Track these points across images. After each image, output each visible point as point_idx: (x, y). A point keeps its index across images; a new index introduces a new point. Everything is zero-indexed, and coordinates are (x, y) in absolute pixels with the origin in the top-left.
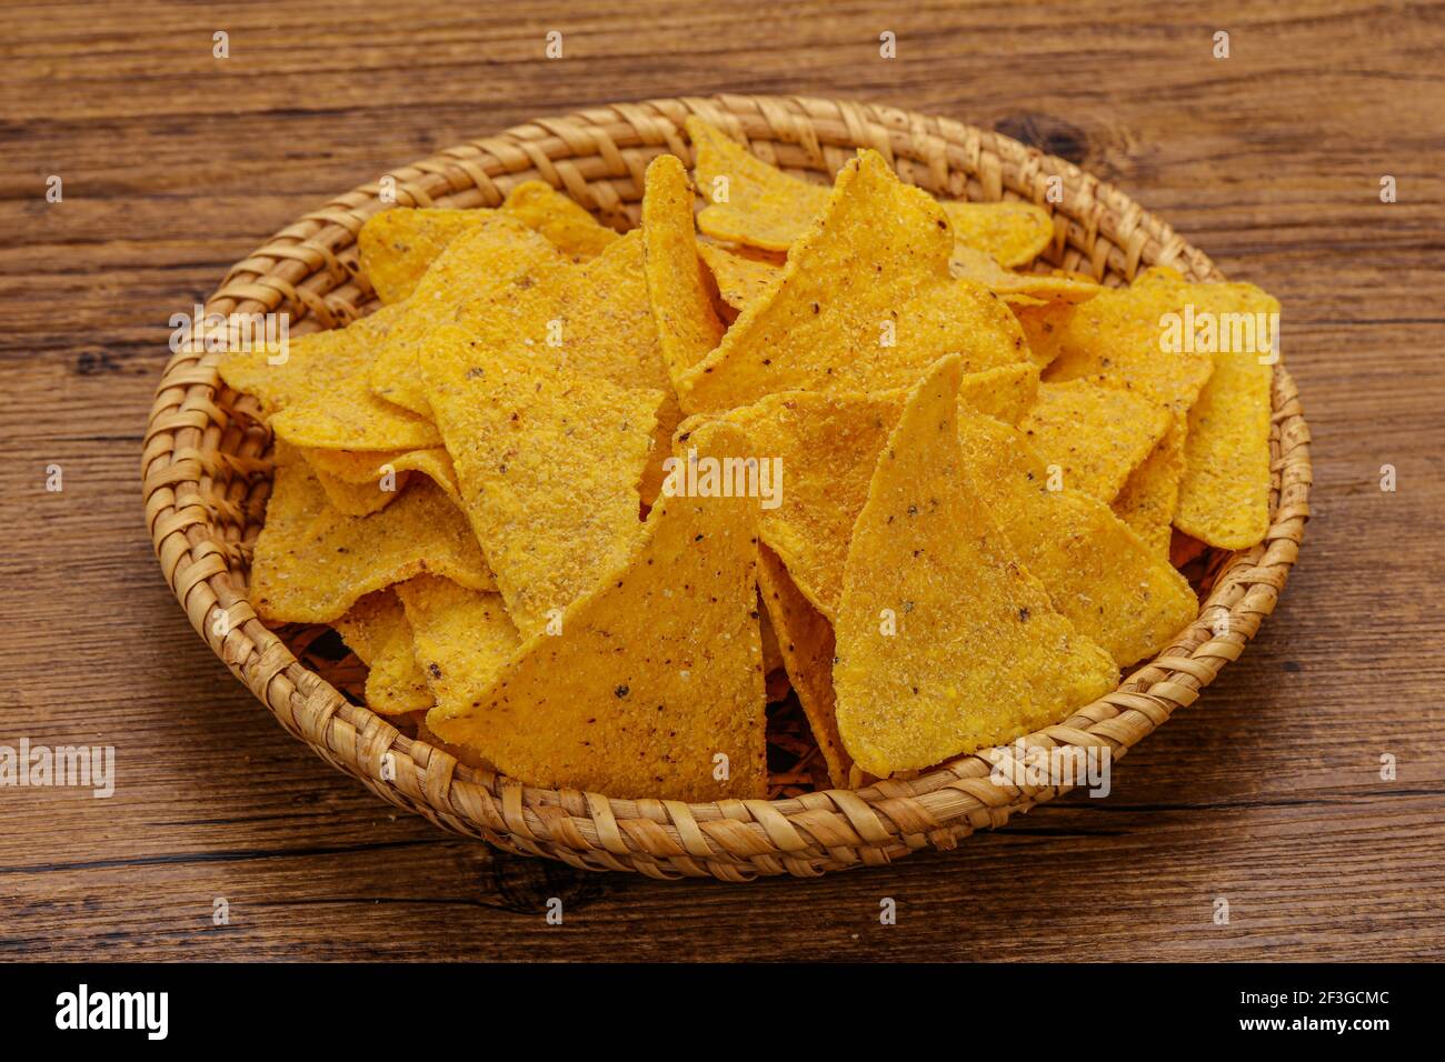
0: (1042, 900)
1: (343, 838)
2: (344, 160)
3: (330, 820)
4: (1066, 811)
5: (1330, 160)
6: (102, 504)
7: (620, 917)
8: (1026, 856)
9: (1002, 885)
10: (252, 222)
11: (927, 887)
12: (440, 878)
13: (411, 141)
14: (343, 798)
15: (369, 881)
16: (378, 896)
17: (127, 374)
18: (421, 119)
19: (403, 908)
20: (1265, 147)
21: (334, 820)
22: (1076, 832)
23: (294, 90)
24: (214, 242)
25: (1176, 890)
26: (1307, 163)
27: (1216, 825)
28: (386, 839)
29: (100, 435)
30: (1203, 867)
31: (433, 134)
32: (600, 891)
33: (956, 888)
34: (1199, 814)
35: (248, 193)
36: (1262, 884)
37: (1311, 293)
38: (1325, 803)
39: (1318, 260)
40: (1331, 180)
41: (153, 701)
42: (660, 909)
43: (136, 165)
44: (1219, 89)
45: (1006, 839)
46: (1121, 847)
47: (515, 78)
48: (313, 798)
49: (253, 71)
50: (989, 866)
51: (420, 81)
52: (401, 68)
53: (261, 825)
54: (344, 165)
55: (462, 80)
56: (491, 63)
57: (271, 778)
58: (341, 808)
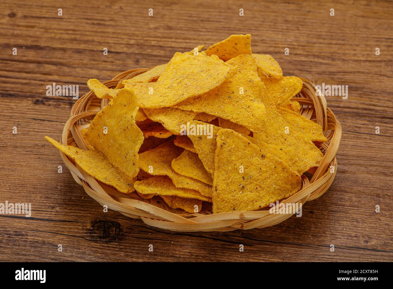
0: (226, 259)
1: (57, 218)
4: (240, 238)
5: (364, 94)
6: (29, 134)
7: (118, 247)
8: (226, 247)
9: (217, 253)
12: (76, 231)
13: (134, 61)
14: (60, 209)
15: (59, 229)
16: (60, 233)
17: (46, 105)
18: (138, 57)
19: (65, 237)
21: (56, 213)
24: (78, 78)
26: (358, 94)
27: (278, 247)
28: (67, 220)
29: (34, 118)
31: (140, 60)
33: (204, 252)
34: (275, 244)
35: (90, 68)
37: (348, 125)
39: (353, 116)
40: (362, 99)
41: (23, 180)
42: (128, 246)
43: (66, 59)
44: (341, 74)
45: (222, 243)
46: (251, 249)
47: (165, 50)
48: (53, 208)
49: (102, 41)
50: (216, 248)
51: (142, 48)
52: (138, 45)
53: (38, 212)
54: (116, 65)
55: (152, 49)
56: (160, 46)
57: (44, 202)
58: (59, 211)
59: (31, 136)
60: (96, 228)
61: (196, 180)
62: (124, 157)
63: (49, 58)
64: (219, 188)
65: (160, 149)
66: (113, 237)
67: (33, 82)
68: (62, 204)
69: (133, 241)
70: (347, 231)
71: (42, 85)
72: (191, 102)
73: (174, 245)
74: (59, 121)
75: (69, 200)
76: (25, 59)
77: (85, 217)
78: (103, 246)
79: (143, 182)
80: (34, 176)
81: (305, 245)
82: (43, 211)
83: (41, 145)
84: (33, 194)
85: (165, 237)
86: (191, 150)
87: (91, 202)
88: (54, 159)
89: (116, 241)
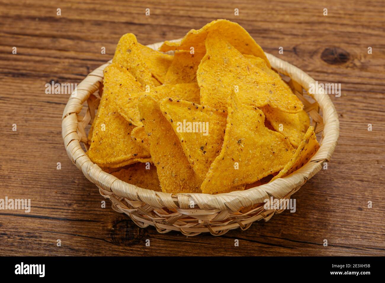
1: (74, 217)
3: (72, 212)
4: (280, 240)
6: (43, 119)
7: (143, 250)
8: (264, 250)
12: (96, 231)
13: (160, 34)
14: (78, 206)
15: (77, 230)
16: (78, 234)
18: (165, 29)
19: (83, 238)
22: (280, 246)
23: (134, 18)
28: (86, 219)
29: (48, 101)
31: (167, 33)
32: (139, 242)
34: (318, 246)
38: (357, 249)
41: (37, 173)
42: (155, 249)
43: (84, 32)
45: (260, 245)
47: (195, 21)
48: (70, 205)
49: (124, 11)
50: (252, 252)
51: (168, 19)
52: (164, 15)
53: (53, 210)
55: (180, 20)
57: (60, 198)
58: (77, 209)
59: (45, 122)
60: (118, 228)
63: (66, 31)
66: (137, 238)
67: (47, 59)
68: (80, 201)
69: (159, 243)
71: (57, 63)
75: (87, 196)
76: (38, 32)
77: (105, 215)
78: (126, 249)
80: (48, 168)
81: (353, 247)
82: (58, 209)
83: (56, 132)
84: (47, 190)
89: (140, 243)
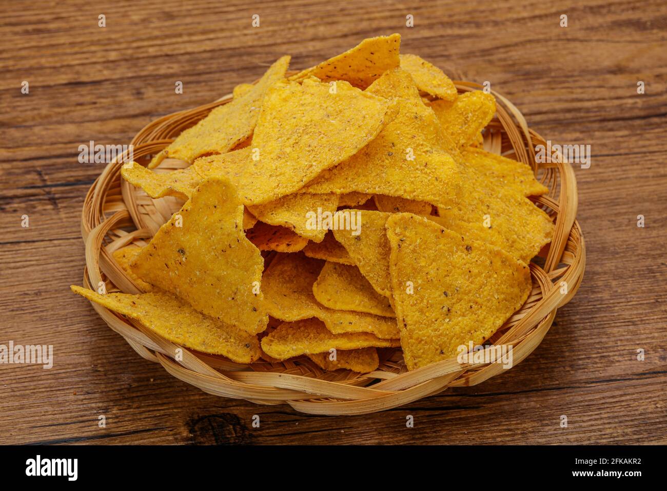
0: (446, 441)
2: (103, 105)
3: (114, 421)
4: (454, 398)
5: (555, 82)
8: (437, 420)
9: (426, 435)
10: (62, 137)
11: (392, 438)
13: (133, 94)
14: (120, 410)
17: (8, 212)
20: (525, 77)
22: (459, 408)
23: (78, 73)
24: (45, 147)
25: (507, 433)
27: (523, 400)
28: (141, 428)
30: (519, 422)
31: (143, 90)
33: (404, 437)
35: (58, 123)
36: (547, 428)
38: (573, 388)
39: (552, 129)
40: (556, 91)
43: (7, 112)
44: (502, 50)
45: (427, 413)
46: (480, 414)
47: (179, 62)
48: (106, 410)
49: (58, 65)
51: (135, 65)
52: (126, 60)
54: (103, 108)
55: (155, 64)
56: (167, 55)
57: (85, 402)
58: (119, 414)
59: (7, 278)
60: (198, 433)
61: (361, 313)
62: (230, 299)
64: (409, 321)
65: (279, 267)
68: (120, 400)
70: (624, 346)
72: (326, 177)
73: (347, 435)
74: (47, 239)
75: (128, 389)
77: (169, 415)
79: (273, 337)
81: (566, 386)
82: (90, 421)
84: (59, 392)
85: (326, 424)
86: (341, 261)
87: (168, 385)
88: (70, 315)
